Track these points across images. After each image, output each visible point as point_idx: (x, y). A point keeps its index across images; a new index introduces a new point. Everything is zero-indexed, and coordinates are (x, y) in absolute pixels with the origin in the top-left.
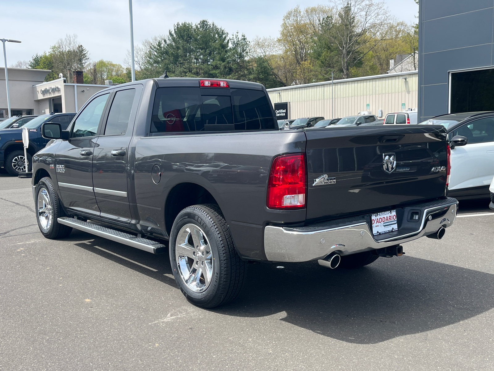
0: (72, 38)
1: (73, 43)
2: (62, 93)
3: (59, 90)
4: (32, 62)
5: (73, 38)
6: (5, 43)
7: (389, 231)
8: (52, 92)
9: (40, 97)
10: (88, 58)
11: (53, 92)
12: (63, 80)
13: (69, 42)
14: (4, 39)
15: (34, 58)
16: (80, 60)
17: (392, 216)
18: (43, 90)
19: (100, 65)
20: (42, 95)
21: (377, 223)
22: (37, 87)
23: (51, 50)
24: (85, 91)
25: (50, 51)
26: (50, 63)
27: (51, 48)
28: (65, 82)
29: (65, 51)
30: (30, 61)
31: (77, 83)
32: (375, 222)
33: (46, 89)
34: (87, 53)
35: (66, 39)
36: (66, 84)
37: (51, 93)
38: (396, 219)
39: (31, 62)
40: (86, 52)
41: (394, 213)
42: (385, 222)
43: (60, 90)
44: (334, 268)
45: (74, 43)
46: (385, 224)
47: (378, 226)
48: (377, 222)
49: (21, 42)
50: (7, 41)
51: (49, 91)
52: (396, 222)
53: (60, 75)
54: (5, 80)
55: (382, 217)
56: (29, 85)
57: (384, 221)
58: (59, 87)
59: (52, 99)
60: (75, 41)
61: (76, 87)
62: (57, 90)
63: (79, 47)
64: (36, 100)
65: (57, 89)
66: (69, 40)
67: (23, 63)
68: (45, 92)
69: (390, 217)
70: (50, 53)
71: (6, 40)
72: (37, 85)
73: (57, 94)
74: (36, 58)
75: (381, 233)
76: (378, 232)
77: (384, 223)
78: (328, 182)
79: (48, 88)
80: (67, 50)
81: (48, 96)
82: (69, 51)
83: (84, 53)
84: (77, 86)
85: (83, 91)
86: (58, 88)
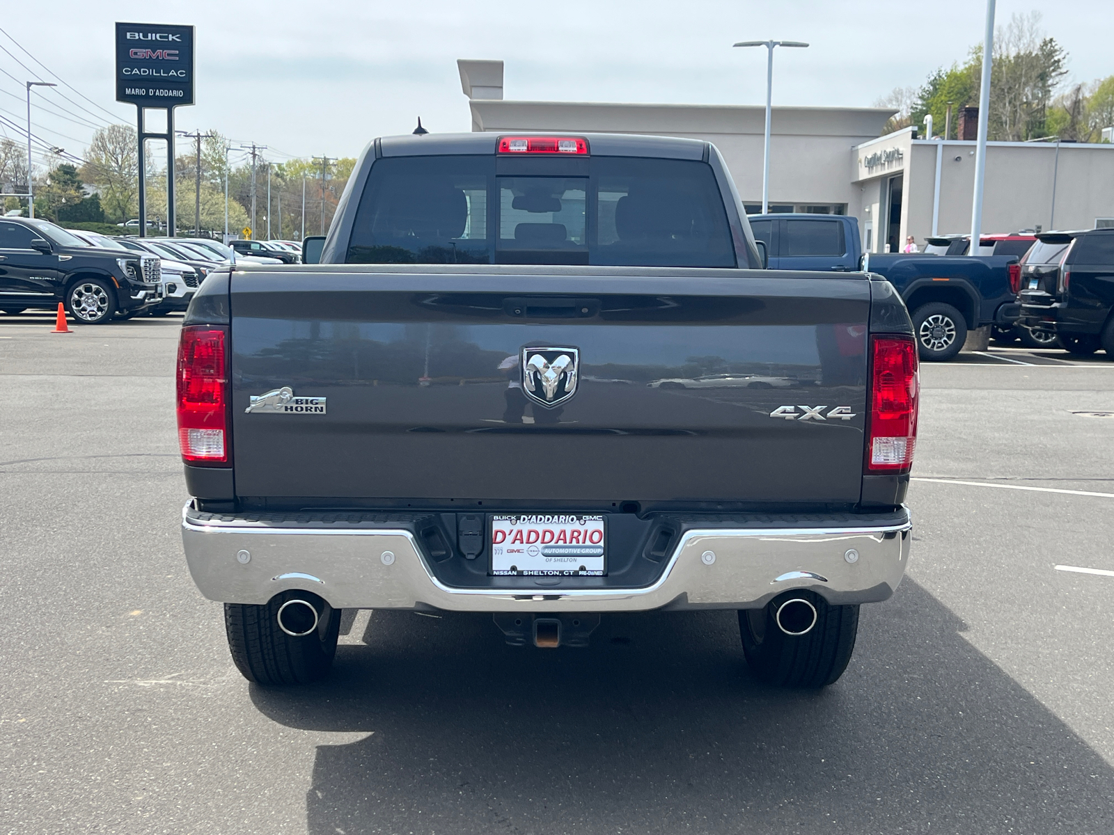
0: (1026, 23)
1: (1028, 35)
2: (906, 166)
3: (900, 156)
4: (926, 89)
5: (1031, 21)
6: (774, 49)
7: (560, 572)
8: (886, 163)
9: (864, 174)
10: (1065, 71)
11: (888, 162)
12: (911, 133)
13: (1017, 33)
14: (771, 41)
15: (933, 78)
16: (1043, 77)
17: (586, 532)
18: (869, 157)
19: (1111, 85)
20: (867, 168)
21: (517, 542)
22: (860, 151)
23: (970, 57)
24: (962, 159)
25: (967, 61)
26: (966, 90)
27: (969, 53)
28: (914, 136)
29: (1007, 57)
30: (922, 86)
31: (964, 139)
32: (510, 538)
33: (875, 154)
34: (1064, 58)
35: (1010, 26)
36: (916, 142)
37: (884, 164)
38: (602, 544)
39: (924, 89)
40: (1060, 57)
41: (595, 525)
42: (552, 543)
43: (902, 158)
44: (300, 635)
45: (1031, 35)
46: (547, 551)
47: (518, 551)
48: (515, 540)
49: (807, 46)
50: (777, 46)
51: (880, 158)
52: (600, 551)
53: (926, 120)
54: (764, 134)
55: (540, 528)
56: (843, 145)
57: (547, 539)
58: (901, 150)
59: (889, 179)
60: (1035, 28)
61: (940, 149)
62: (894, 156)
63: (1045, 44)
64: (854, 181)
65: (896, 155)
66: (1018, 27)
67: (906, 92)
68: (873, 162)
69: (576, 534)
70: (967, 66)
71: (775, 44)
72: (860, 147)
73: (895, 168)
74: (937, 78)
75: (525, 573)
76: (514, 568)
77: (546, 547)
78: (299, 409)
79: (879, 153)
80: (1013, 54)
81: (878, 172)
82: (1018, 57)
83: (1056, 58)
84: (944, 146)
85: (958, 159)
86: (898, 151)
